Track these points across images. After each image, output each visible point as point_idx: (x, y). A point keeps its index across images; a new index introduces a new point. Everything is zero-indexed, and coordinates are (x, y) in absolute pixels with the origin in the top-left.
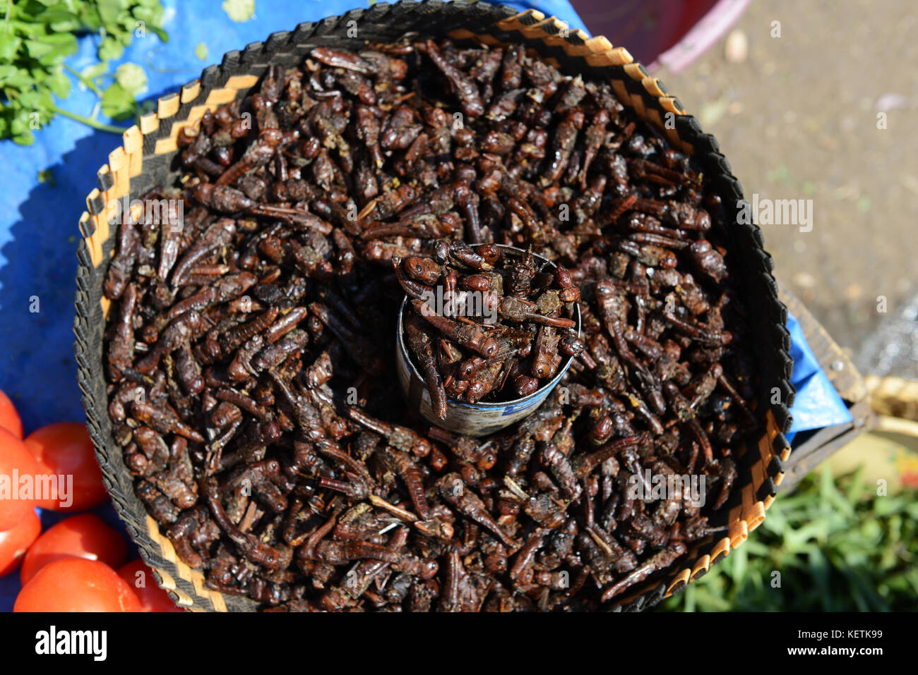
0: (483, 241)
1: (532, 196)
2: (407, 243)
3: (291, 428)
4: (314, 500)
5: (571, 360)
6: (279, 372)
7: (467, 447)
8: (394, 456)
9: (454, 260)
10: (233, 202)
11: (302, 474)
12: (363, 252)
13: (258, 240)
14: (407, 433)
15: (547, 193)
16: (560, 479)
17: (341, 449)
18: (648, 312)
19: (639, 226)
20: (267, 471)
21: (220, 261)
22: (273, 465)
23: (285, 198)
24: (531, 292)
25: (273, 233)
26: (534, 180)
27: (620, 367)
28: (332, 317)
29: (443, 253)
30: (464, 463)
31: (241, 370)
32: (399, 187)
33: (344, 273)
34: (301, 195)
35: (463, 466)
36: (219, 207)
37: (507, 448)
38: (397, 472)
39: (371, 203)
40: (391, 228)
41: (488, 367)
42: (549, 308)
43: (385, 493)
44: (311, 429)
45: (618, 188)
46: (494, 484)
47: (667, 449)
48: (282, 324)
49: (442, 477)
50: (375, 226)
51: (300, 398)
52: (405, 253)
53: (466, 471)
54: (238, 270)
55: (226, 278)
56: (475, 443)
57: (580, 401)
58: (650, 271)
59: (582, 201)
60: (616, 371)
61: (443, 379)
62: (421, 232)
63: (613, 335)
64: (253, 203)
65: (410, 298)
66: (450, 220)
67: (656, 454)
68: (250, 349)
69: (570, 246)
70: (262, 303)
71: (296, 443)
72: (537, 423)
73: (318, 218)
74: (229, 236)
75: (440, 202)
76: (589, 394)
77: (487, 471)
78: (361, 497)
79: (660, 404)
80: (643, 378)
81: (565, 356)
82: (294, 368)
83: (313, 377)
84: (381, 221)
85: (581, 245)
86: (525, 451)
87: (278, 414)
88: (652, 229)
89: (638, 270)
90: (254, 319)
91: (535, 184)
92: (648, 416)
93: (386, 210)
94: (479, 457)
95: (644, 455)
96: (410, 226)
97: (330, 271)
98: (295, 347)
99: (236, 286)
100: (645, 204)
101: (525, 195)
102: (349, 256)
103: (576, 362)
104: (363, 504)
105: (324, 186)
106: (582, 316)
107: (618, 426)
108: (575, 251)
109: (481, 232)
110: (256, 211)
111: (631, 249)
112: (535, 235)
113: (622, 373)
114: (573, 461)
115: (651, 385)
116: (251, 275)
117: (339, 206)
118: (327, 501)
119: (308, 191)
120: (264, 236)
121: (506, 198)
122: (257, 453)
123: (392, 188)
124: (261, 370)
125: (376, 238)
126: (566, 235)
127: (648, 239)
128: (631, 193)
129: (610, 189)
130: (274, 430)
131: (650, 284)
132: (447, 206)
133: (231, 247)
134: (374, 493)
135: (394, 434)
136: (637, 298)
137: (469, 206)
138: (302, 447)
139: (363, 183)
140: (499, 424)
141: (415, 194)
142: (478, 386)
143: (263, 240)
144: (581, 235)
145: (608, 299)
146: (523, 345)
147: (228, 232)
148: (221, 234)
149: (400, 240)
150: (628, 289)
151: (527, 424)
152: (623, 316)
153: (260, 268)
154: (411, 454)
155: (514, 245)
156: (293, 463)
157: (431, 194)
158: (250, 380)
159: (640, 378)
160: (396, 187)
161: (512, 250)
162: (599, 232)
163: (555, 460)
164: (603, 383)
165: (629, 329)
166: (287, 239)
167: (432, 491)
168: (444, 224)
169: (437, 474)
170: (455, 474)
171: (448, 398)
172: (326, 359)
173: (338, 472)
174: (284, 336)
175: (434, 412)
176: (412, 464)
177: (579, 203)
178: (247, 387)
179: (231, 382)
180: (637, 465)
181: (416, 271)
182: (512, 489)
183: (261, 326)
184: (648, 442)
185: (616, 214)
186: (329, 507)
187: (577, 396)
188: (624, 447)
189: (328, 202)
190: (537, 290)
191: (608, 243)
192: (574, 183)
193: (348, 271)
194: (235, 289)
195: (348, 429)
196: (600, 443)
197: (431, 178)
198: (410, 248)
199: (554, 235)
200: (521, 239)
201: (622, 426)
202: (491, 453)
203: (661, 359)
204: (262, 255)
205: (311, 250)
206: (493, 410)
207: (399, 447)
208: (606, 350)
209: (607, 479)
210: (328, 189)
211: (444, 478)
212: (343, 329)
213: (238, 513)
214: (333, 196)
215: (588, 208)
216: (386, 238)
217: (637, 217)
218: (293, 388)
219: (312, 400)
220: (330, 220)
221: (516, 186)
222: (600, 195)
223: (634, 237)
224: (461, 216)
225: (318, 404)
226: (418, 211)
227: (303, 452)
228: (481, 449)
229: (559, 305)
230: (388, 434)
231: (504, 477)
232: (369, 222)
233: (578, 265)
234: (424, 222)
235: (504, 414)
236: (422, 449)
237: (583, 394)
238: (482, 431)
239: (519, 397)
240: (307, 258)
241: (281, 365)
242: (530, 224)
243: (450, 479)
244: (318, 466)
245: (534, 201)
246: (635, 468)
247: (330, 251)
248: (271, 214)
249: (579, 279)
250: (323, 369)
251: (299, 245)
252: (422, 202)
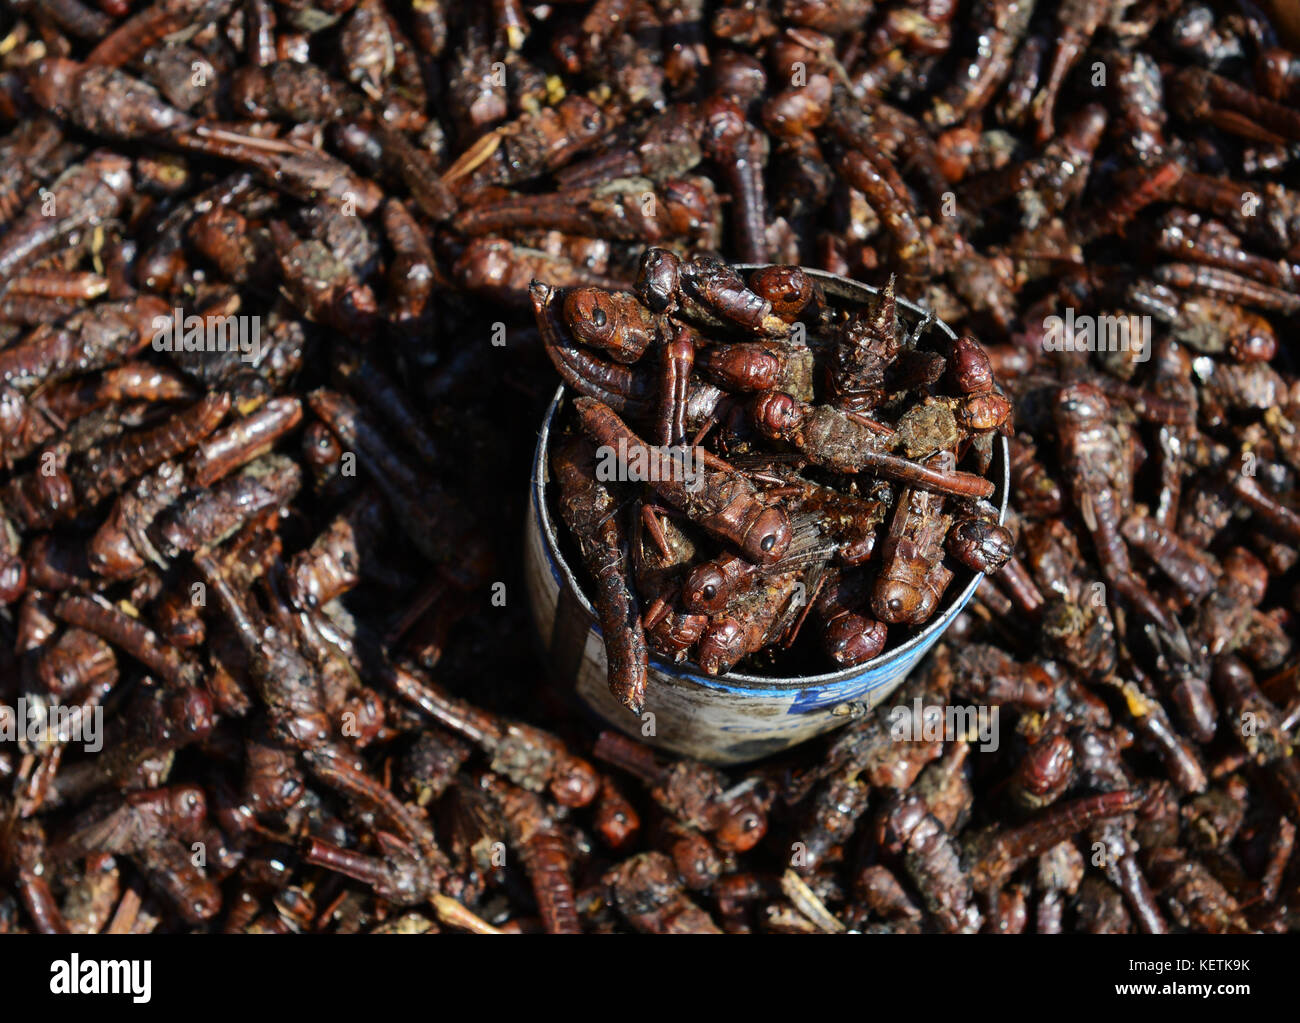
0: (770, 259)
1: (908, 149)
2: (574, 248)
3: (241, 708)
4: (289, 897)
5: (978, 582)
6: (221, 561)
7: (692, 789)
8: (502, 799)
9: (690, 301)
10: (128, 111)
11: (262, 830)
12: (457, 266)
13: (188, 215)
14: (538, 741)
15: (947, 141)
16: (927, 887)
17: (366, 771)
18: (1190, 472)
19: (1182, 244)
20: (172, 813)
21: (85, 265)
22: (189, 801)
23: (263, 112)
24: (885, 399)
25: (226, 199)
26: (918, 106)
27: (1105, 612)
28: (366, 428)
29: (665, 282)
30: (682, 829)
31: (123, 550)
32: (562, 102)
33: (405, 316)
34: (306, 105)
35: (678, 837)
36: (91, 123)
37: (796, 800)
38: (506, 840)
39: (485, 139)
40: (534, 208)
41: (761, 583)
42: (929, 443)
43: (472, 894)
44: (294, 714)
45: (1135, 142)
46: (755, 889)
47: (1212, 832)
48: (237, 437)
49: (622, 861)
50: (494, 200)
51: (269, 633)
52: (566, 274)
53: (686, 850)
54: (129, 292)
55: (99, 308)
56: (715, 780)
57: (995, 692)
58: (1203, 366)
59: (1038, 170)
60: (1094, 620)
61: (641, 608)
62: (612, 225)
63: (1092, 525)
64: (181, 117)
65: (572, 392)
66: (688, 198)
67: (1182, 842)
68: (151, 497)
69: (997, 286)
70: (187, 381)
71: (252, 749)
72: (877, 740)
73: (346, 169)
74: (112, 201)
75: (666, 148)
76: (1019, 675)
77: (742, 856)
78: (411, 898)
79: (1203, 715)
80: (1162, 641)
81: (962, 570)
82: (260, 553)
83: (307, 580)
84: (510, 188)
85: (1028, 285)
86: (842, 811)
87: (210, 671)
88: (1216, 254)
89: (1173, 360)
90: (164, 421)
91: (918, 116)
92: (1170, 742)
93: (525, 161)
94: (722, 817)
95: (1150, 842)
96: (583, 206)
97: (370, 308)
98: (266, 500)
99: (124, 331)
100: (1204, 188)
101: (890, 144)
102: (421, 273)
103: (990, 590)
104: (413, 917)
105: (366, 86)
106: (1015, 472)
107: (1088, 763)
108: (1009, 299)
109: (768, 233)
110: (187, 141)
111: (1157, 304)
112: (908, 252)
113: (1109, 627)
114: (963, 846)
115: (1182, 661)
116: (163, 305)
117: (404, 141)
118: (322, 902)
119: (326, 96)
120: (204, 206)
121: (838, 149)
122: (148, 765)
123: (544, 103)
124: (174, 553)
125: (493, 230)
126: (989, 256)
127: (1202, 280)
128: (1169, 157)
129: (1115, 144)
130: (199, 710)
131: (1200, 399)
132: (685, 159)
133: (115, 230)
134: (444, 891)
135: (506, 744)
136: (1164, 433)
137: (741, 163)
138: (268, 759)
139: (468, 85)
140: (780, 734)
141: (603, 123)
142: (730, 631)
143: (200, 217)
144: (1028, 259)
145: (1087, 431)
146: (855, 534)
147: (110, 189)
148: (93, 193)
149: (554, 242)
150: (1141, 407)
151: (851, 741)
152: (1123, 478)
153: (188, 288)
154: (547, 797)
155: (851, 274)
156: (242, 799)
157: (645, 126)
158: (145, 579)
159: (1156, 642)
160: (554, 100)
161: (844, 285)
162: (1076, 255)
163: (919, 840)
164: (1058, 650)
165: (1135, 512)
166: (263, 218)
167: (595, 897)
168: (674, 206)
169: (610, 854)
170: (656, 856)
171: (651, 657)
172: (344, 536)
173: (357, 829)
174: (238, 471)
175: (613, 690)
176: (547, 823)
177: (1029, 175)
178: (137, 594)
179: (95, 578)
180: (1131, 866)
181: (592, 325)
182: (803, 905)
183: (183, 439)
184: (1165, 808)
185: (1124, 211)
186: (326, 919)
187: (987, 678)
188: (1098, 816)
189: (374, 128)
190: (901, 395)
191: (1098, 283)
192: (1022, 120)
193: (417, 313)
194: (120, 340)
195: (389, 721)
196: (1038, 802)
197: (648, 85)
198: (580, 263)
199: (957, 255)
200: (870, 259)
201: (1097, 764)
202: (752, 808)
203: (1215, 597)
204: (195, 255)
205: (324, 251)
206: (766, 697)
207: (516, 777)
208: (1071, 562)
209: (1049, 899)
210: (375, 92)
211: (628, 865)
212: (392, 461)
213: (92, 918)
214: (389, 115)
215: (1054, 189)
216: (519, 234)
217: (1179, 220)
218: (254, 604)
219: (301, 639)
220: (377, 175)
221: (867, 120)
222: (1087, 157)
223: (1167, 274)
224: (719, 189)
225: (314, 653)
226: (607, 169)
227: (269, 772)
228: (728, 798)
229: (954, 435)
230: (490, 741)
231: (781, 874)
232: (479, 188)
233: (1016, 337)
234: (620, 198)
235: (794, 709)
236: (575, 785)
237: (1003, 673)
238: (733, 749)
239: (834, 667)
240: (310, 270)
241: (227, 545)
242: (895, 220)
243: (643, 869)
244: (305, 811)
245: (911, 163)
246: (1125, 874)
247: (373, 258)
248: (225, 151)
249: (1016, 374)
250: (335, 563)
251: (293, 236)
252: (619, 146)
